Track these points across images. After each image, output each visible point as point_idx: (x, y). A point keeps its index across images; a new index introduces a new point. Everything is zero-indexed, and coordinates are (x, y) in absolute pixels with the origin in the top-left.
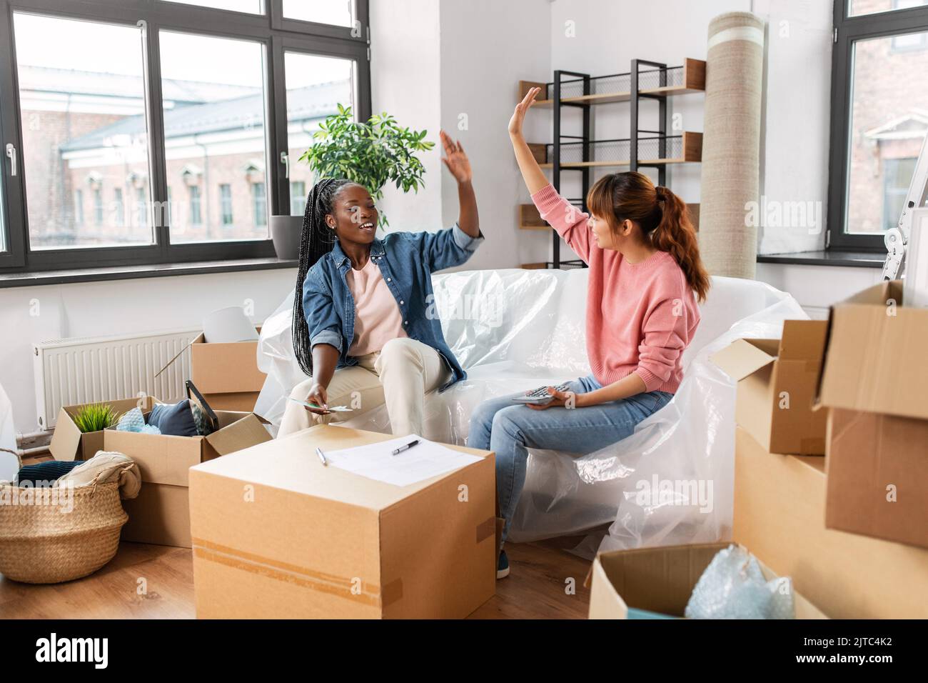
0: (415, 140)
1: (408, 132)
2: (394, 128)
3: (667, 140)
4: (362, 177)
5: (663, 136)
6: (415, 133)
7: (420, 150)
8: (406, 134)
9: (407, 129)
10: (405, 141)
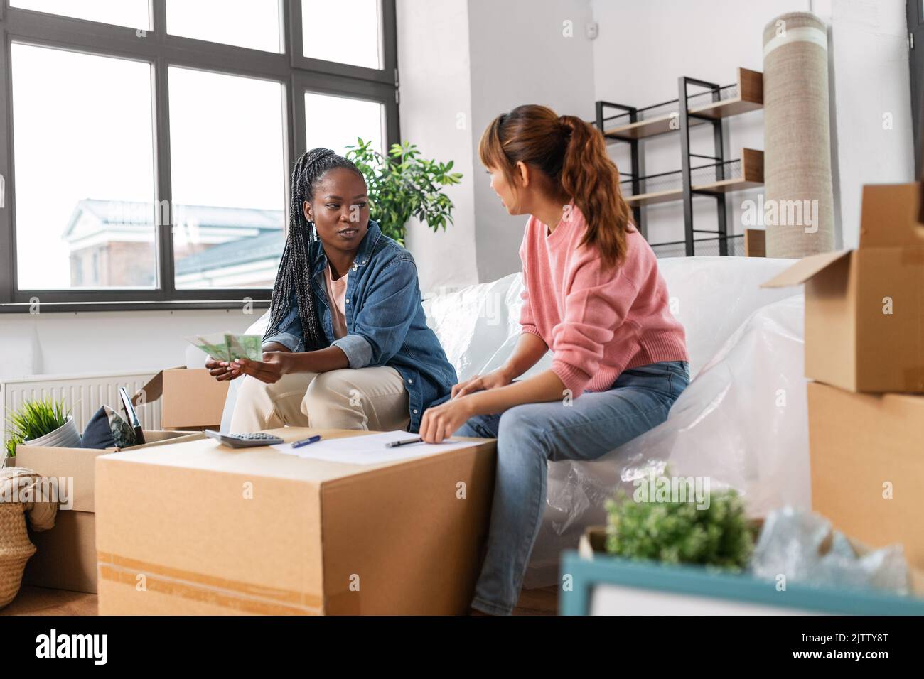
0: (440, 173)
1: (434, 164)
2: (418, 161)
3: (725, 166)
4: (380, 209)
5: (720, 163)
6: (441, 164)
7: (448, 185)
8: (432, 167)
9: (433, 161)
10: (431, 176)
